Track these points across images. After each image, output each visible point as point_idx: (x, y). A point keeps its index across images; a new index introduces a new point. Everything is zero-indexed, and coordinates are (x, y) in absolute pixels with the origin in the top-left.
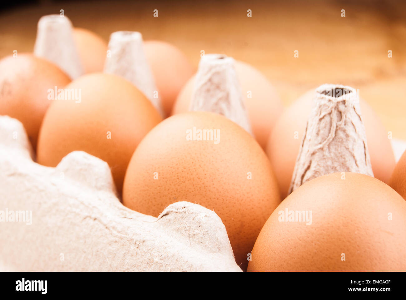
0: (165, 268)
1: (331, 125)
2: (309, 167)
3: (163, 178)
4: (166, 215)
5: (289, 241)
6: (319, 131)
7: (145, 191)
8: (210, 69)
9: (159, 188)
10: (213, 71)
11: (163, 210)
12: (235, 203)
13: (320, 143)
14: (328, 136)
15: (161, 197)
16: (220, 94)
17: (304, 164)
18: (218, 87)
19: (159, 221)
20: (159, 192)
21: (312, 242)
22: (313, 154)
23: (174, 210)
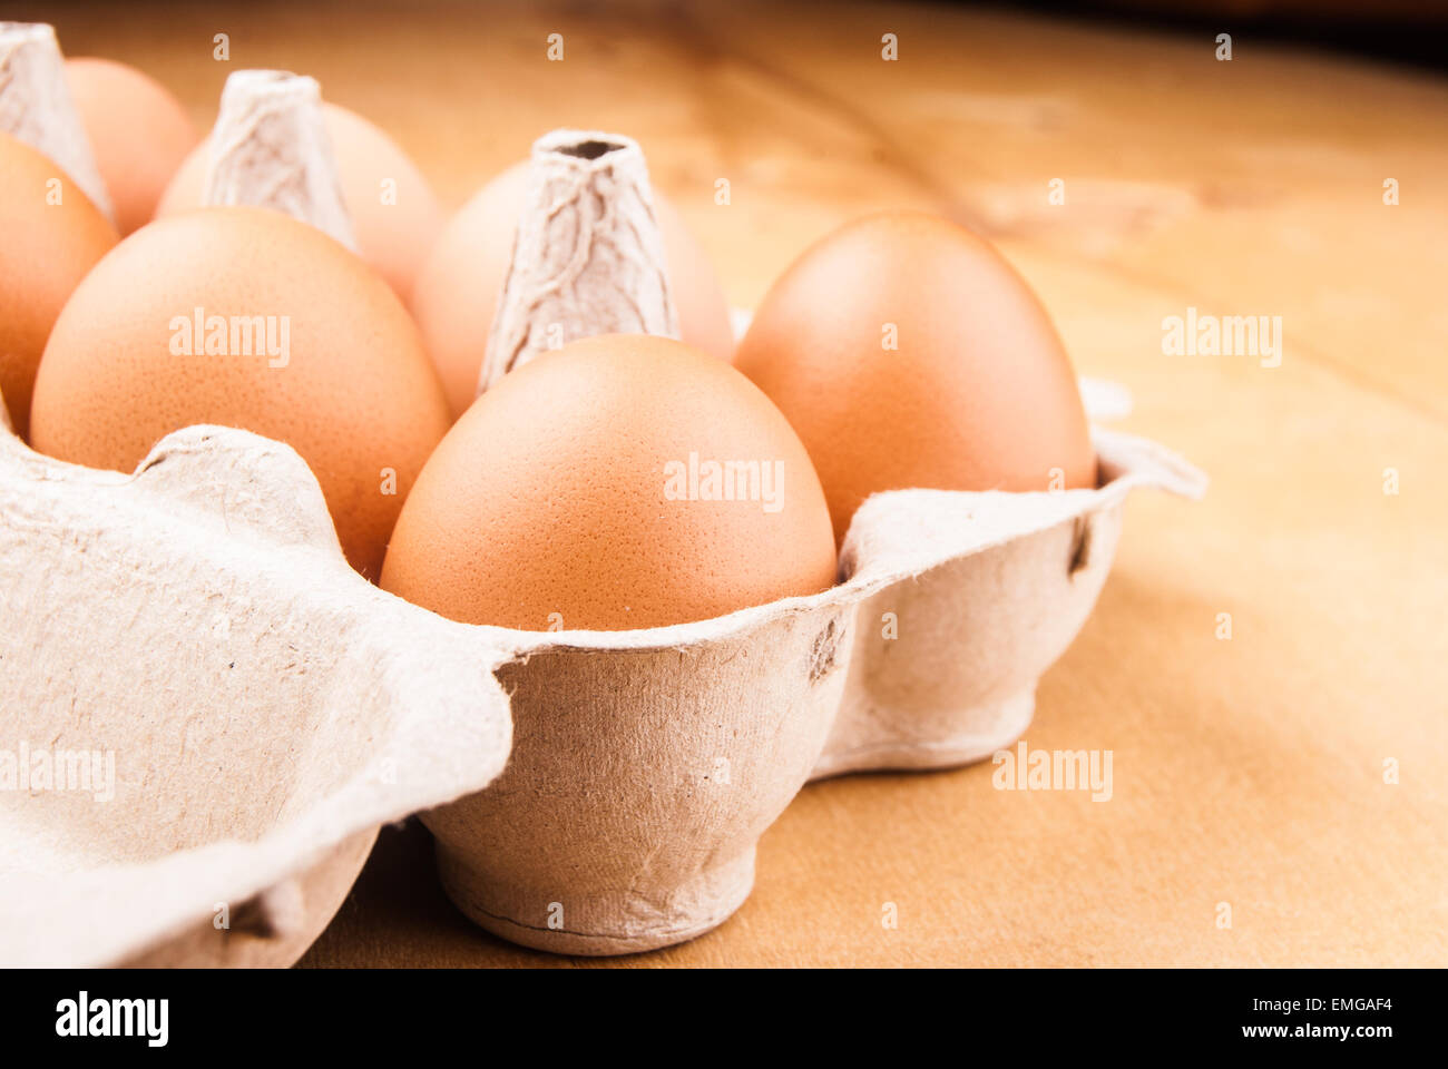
0: (161, 592)
1: (578, 230)
2: (524, 342)
3: (145, 374)
4: (158, 462)
5: (486, 500)
6: (547, 247)
7: (95, 410)
8: (254, 105)
9: (132, 401)
10: (262, 110)
11: (148, 451)
12: (337, 433)
13: (552, 278)
14: (570, 259)
15: (138, 424)
16: (282, 173)
17: (511, 335)
18: (276, 153)
19: (140, 478)
20: (135, 412)
21: (546, 500)
22: (536, 306)
23: (181, 447)
